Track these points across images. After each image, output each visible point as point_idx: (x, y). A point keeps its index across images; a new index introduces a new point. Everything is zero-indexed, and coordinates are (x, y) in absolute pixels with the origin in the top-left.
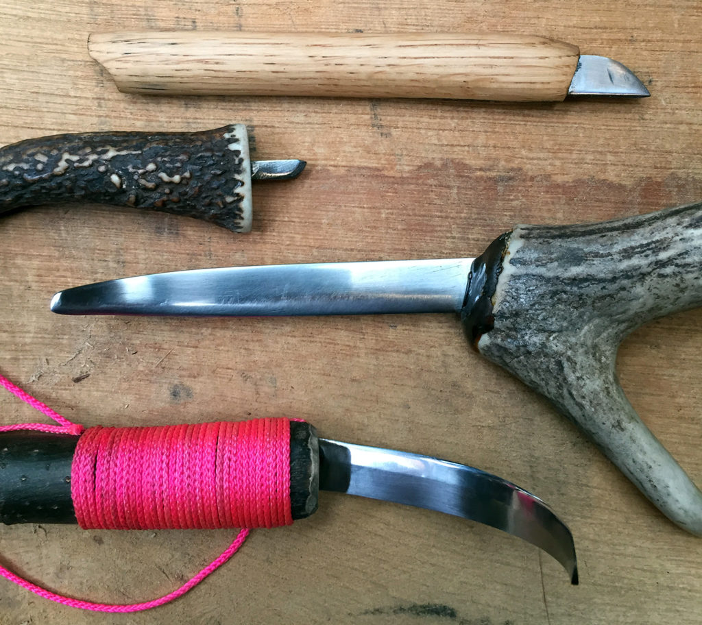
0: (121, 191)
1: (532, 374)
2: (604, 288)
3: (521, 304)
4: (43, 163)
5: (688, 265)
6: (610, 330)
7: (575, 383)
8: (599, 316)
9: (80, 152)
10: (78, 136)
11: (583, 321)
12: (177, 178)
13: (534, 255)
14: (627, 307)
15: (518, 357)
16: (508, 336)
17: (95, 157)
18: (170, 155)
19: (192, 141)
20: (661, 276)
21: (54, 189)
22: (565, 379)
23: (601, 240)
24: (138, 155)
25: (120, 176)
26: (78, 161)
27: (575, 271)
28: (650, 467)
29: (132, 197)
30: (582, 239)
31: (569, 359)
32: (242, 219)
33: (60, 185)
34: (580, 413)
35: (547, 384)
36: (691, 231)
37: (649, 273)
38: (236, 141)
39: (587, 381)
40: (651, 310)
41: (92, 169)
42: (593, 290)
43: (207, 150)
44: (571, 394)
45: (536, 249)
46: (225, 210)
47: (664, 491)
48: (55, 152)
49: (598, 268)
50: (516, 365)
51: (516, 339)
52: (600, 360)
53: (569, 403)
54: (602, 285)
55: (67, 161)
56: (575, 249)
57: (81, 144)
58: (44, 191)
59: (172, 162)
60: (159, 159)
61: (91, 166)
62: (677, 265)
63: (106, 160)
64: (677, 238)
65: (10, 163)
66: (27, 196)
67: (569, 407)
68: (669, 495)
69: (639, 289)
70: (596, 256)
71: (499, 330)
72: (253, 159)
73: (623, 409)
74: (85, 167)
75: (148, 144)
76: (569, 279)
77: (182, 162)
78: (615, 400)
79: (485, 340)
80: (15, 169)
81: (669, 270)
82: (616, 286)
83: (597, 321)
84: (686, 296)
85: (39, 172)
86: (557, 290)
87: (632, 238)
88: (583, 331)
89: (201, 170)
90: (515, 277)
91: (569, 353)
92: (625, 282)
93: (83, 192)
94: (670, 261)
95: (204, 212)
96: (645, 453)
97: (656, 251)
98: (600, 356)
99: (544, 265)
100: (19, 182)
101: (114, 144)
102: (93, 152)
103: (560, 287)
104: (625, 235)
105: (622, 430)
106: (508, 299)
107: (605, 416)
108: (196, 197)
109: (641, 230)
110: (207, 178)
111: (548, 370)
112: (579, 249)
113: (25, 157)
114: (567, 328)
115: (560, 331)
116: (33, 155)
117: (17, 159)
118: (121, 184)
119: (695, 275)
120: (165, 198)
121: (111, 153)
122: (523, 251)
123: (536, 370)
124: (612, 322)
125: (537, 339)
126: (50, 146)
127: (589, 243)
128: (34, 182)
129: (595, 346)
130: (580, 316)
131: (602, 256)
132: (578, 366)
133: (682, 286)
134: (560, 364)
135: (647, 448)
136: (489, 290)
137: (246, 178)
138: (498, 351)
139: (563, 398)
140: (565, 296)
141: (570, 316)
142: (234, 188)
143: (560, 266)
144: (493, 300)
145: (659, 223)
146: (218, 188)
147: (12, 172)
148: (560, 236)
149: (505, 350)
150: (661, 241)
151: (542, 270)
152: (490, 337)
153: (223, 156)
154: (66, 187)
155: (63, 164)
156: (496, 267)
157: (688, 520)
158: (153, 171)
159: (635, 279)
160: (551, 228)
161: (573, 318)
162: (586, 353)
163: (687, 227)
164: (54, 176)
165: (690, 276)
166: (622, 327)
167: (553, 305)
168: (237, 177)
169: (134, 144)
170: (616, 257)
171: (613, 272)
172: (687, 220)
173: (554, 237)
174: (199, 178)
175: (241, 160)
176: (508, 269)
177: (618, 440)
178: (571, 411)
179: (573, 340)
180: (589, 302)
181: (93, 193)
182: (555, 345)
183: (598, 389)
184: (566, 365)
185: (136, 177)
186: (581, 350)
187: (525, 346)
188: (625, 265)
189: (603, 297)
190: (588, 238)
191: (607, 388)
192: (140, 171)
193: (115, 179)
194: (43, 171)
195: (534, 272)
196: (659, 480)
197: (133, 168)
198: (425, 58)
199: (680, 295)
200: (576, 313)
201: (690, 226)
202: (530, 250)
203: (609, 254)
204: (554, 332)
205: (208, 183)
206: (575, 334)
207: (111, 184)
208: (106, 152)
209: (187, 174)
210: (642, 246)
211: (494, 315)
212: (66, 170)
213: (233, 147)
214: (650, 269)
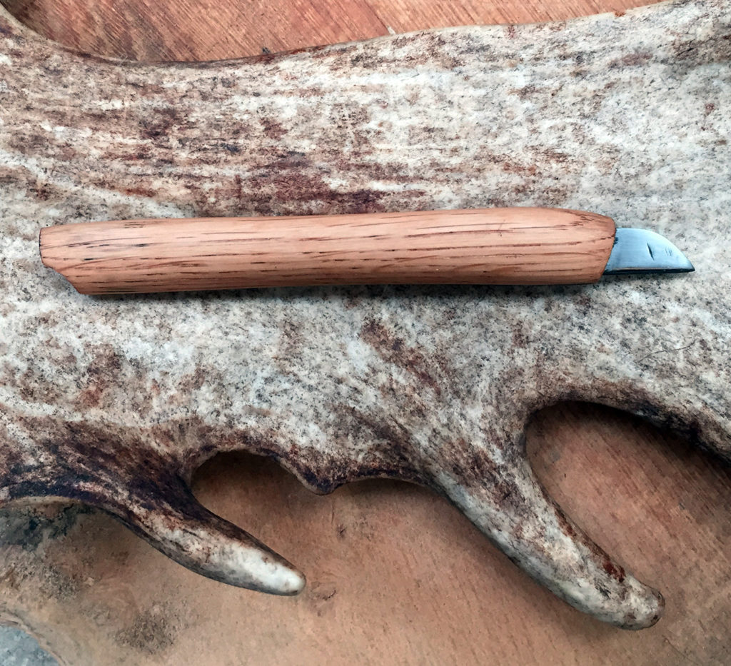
198: (438, 249)
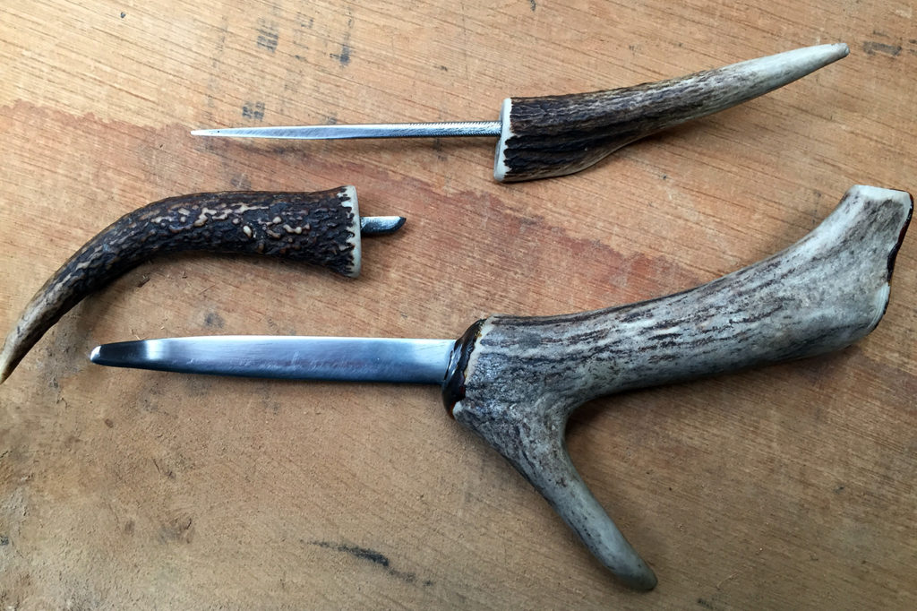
0: (251, 240)
1: (495, 437)
2: (553, 367)
3: (488, 378)
4: (186, 216)
5: (621, 351)
6: (559, 403)
7: (528, 445)
8: (550, 391)
9: (217, 208)
10: (214, 195)
11: (537, 394)
12: (299, 230)
13: (501, 338)
14: (573, 384)
15: (484, 423)
16: (477, 405)
17: (230, 211)
18: (293, 210)
19: (311, 198)
20: (599, 359)
21: (195, 239)
22: (521, 442)
23: (555, 329)
24: (266, 210)
25: (251, 228)
26: (215, 215)
27: (532, 352)
28: (586, 518)
29: (261, 245)
30: (541, 327)
31: (524, 425)
32: (353, 265)
33: (200, 235)
34: (531, 471)
35: (507, 446)
36: (625, 324)
37: (590, 357)
38: (348, 199)
39: (539, 445)
40: (592, 388)
41: (229, 221)
42: (545, 368)
43: (323, 206)
44: (525, 455)
45: (503, 333)
46: (339, 258)
47: (596, 539)
48: (195, 207)
49: (550, 351)
50: (483, 430)
51: (482, 407)
52: (550, 428)
53: (522, 462)
54: (552, 365)
55: (206, 214)
56: (533, 335)
57: (217, 201)
58: (186, 240)
59: (294, 216)
60: (284, 213)
61: (226, 219)
62: (612, 351)
63: (239, 214)
64: (614, 330)
65: (157, 216)
66: (172, 244)
67: (523, 466)
68: (600, 542)
69: (581, 370)
70: (550, 341)
71: (469, 399)
72: (362, 214)
73: (567, 469)
74: (222, 220)
75: (274, 201)
76: (526, 358)
77: (303, 216)
78: (561, 462)
79: (458, 407)
80: (162, 221)
81: (605, 355)
82: (563, 366)
83: (548, 395)
84: (619, 377)
85: (182, 224)
86: (517, 367)
87: (580, 328)
88: (537, 403)
89: (319, 223)
90: (483, 355)
91: (525, 420)
92: (571, 363)
93: (219, 242)
94: (607, 347)
95: (321, 259)
96: (582, 507)
97: (596, 339)
98: (551, 424)
99: (507, 346)
100: (166, 233)
101: (246, 201)
102: (228, 207)
103: (519, 365)
104: (574, 326)
105: (565, 486)
106: (477, 373)
107: (551, 475)
108: (315, 246)
109: (587, 322)
110: (324, 229)
111: (507, 434)
112: (537, 335)
113: (170, 211)
114: (524, 399)
115: (518, 402)
116: (177, 209)
117: (163, 213)
118: (252, 234)
119: (626, 360)
120: (288, 246)
121: (244, 208)
122: (492, 334)
123: (498, 434)
124: (561, 397)
125: (500, 408)
126: (191, 202)
127: (545, 330)
128: (178, 233)
129: (547, 416)
130: (535, 390)
131: (555, 341)
132: (532, 432)
133: (616, 368)
134: (517, 430)
135: (584, 502)
136: (462, 366)
137: (356, 230)
138: (469, 417)
139: (519, 458)
140: (522, 372)
141: (527, 389)
142: (345, 239)
143: (520, 347)
144: (465, 373)
145: (602, 317)
146: (333, 238)
147: (160, 224)
148: (524, 324)
149: (474, 416)
150: (601, 332)
151: (505, 350)
152: (463, 405)
153: (337, 211)
154: (205, 237)
155: (202, 217)
156: (469, 346)
157: (616, 566)
158: (278, 223)
159: (579, 361)
160: (519, 318)
161: (529, 391)
162: (539, 421)
163: (622, 321)
164: (195, 227)
165: (622, 360)
166: (570, 401)
167: (513, 380)
168: (348, 229)
169: (262, 201)
170: (565, 342)
171: (561, 354)
172: (623, 316)
173: (519, 325)
174: (317, 230)
175: (352, 215)
176: (479, 348)
177: (560, 494)
178: (525, 469)
179: (528, 410)
180: (542, 378)
181: (228, 242)
182: (514, 414)
183: (547, 452)
184: (522, 430)
185: (264, 228)
186: (535, 419)
187: (490, 413)
188: (571, 349)
189: (553, 375)
190: (546, 326)
191: (555, 452)
192: (268, 223)
193: (247, 229)
194: (186, 223)
195: (499, 352)
196: (592, 530)
197: (262, 220)
199: (615, 376)
200: (531, 387)
201: (625, 320)
202: (498, 333)
203: (560, 340)
204: (513, 402)
205: (325, 234)
206: (531, 405)
207: (244, 233)
208: (239, 207)
209: (307, 227)
210: (586, 335)
211: (466, 386)
212: (206, 222)
213: (345, 204)
214: (590, 354)
